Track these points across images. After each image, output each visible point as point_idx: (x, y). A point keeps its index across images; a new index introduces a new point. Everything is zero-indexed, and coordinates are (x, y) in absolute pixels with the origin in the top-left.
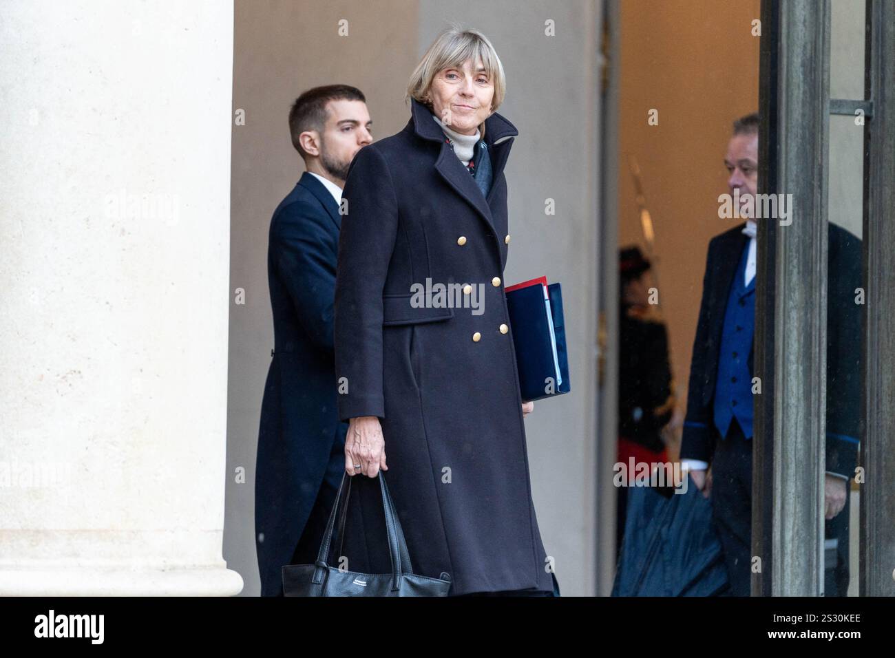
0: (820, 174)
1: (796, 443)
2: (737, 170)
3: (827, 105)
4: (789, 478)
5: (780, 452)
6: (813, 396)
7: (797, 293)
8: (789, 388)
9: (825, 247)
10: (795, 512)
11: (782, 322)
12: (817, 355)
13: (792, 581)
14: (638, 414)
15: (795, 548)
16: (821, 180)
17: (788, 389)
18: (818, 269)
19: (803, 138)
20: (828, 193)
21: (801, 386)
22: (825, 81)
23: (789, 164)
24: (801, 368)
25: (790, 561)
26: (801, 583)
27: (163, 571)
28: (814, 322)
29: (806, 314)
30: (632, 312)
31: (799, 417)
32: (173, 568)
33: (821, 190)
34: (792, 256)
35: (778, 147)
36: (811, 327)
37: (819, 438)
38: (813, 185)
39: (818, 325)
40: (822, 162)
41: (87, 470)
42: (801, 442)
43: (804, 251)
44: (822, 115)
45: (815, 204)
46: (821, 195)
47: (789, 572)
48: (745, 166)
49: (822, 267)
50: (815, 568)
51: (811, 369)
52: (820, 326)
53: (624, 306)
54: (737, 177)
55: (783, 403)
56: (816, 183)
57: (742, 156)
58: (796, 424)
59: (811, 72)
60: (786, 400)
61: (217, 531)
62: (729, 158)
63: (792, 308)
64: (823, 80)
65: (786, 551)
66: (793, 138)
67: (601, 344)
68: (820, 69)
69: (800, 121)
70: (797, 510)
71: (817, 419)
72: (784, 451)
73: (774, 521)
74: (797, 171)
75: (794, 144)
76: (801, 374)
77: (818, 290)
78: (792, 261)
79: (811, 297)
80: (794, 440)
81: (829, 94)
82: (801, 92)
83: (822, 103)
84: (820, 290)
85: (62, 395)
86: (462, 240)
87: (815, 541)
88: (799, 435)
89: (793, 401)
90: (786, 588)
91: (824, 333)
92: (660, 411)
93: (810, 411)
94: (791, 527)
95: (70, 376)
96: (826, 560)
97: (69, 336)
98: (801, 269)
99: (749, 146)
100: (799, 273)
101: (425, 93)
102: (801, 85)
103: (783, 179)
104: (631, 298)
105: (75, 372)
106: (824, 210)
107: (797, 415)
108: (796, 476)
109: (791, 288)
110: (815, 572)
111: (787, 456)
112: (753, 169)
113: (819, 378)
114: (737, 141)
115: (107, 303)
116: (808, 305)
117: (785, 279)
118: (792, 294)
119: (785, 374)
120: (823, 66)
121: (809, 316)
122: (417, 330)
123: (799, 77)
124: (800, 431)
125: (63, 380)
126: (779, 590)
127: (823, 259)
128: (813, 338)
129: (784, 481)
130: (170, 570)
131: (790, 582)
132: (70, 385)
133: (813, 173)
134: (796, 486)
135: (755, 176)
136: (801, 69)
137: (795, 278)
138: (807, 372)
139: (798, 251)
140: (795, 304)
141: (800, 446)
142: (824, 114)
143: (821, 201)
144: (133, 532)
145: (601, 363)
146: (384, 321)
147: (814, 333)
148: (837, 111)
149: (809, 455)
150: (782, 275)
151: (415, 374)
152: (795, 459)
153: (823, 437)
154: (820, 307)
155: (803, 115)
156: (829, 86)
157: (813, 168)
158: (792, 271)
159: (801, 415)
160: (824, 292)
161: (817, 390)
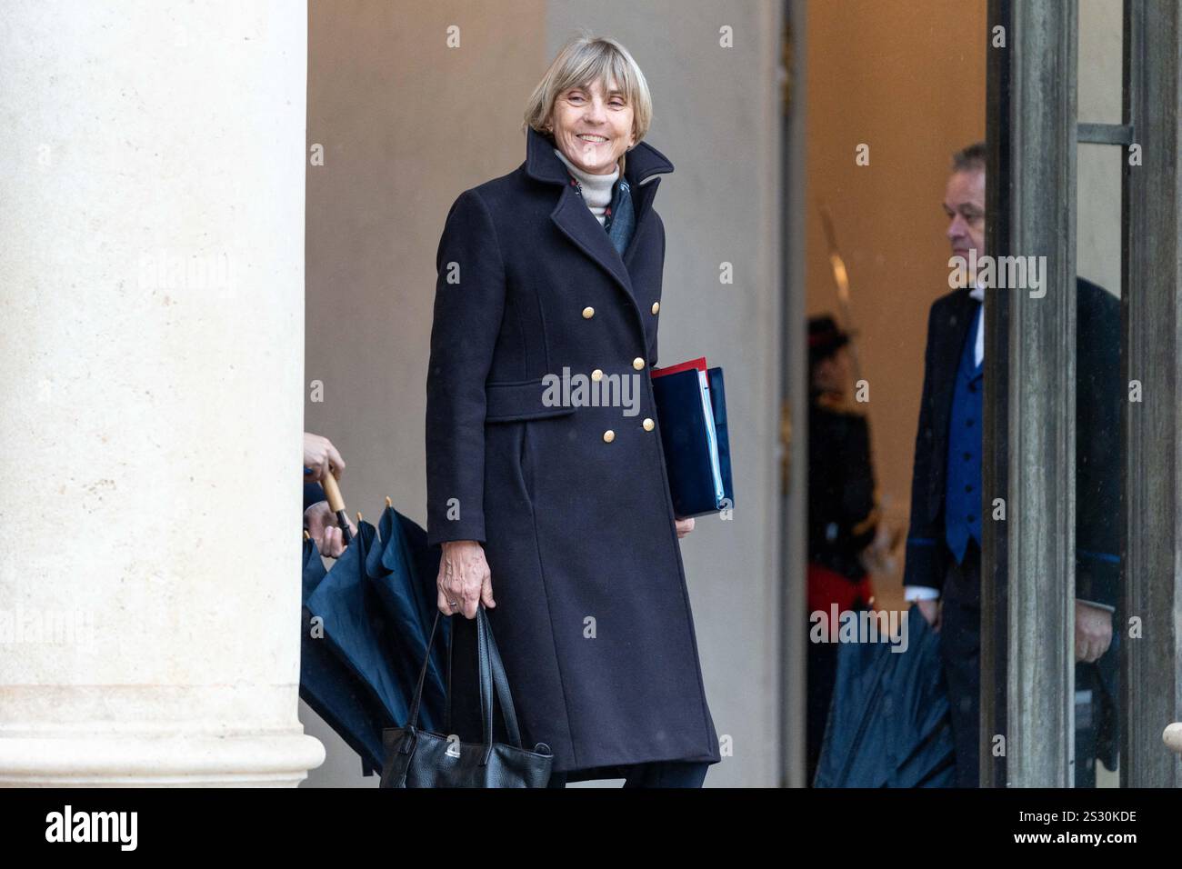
0: (1066, 221)
1: (1037, 567)
2: (958, 217)
3: (1074, 131)
4: (1028, 612)
5: (1017, 579)
6: (1058, 506)
7: (1037, 375)
8: (1028, 497)
9: (1073, 315)
10: (1036, 655)
11: (1017, 410)
12: (1064, 453)
13: (1034, 746)
14: (832, 532)
15: (1038, 702)
16: (1066, 228)
17: (1026, 497)
18: (1064, 343)
19: (1043, 173)
20: (1076, 246)
21: (1043, 493)
22: (1071, 100)
23: (1025, 207)
24: (1043, 471)
25: (1030, 719)
26: (1045, 747)
27: (222, 737)
28: (1059, 409)
29: (1049, 402)
30: (824, 401)
31: (1040, 534)
32: (235, 734)
33: (1067, 241)
34: (1031, 326)
35: (1011, 185)
36: (1055, 418)
37: (1066, 560)
38: (1056, 233)
39: (1064, 415)
40: (1068, 205)
41: (123, 608)
42: (1043, 566)
43: (1045, 318)
44: (1068, 145)
45: (1059, 258)
46: (1067, 247)
47: (1029, 735)
48: (967, 211)
49: (1069, 340)
50: (1062, 729)
51: (1055, 472)
52: (1066, 417)
53: (813, 393)
54: (957, 226)
55: (1020, 516)
56: (1061, 234)
57: (963, 200)
58: (1037, 542)
59: (1052, 90)
60: (1023, 512)
61: (291, 685)
62: (948, 201)
63: (1030, 393)
64: (1068, 98)
65: (1024, 708)
66: (1030, 173)
67: (785, 441)
68: (1065, 84)
69: (1039, 151)
70: (1040, 654)
71: (1063, 536)
72: (1022, 577)
73: (1009, 668)
74: (1036, 217)
75: (1031, 182)
76: (1043, 478)
77: (1064, 369)
78: (1030, 333)
79: (1055, 379)
80: (1034, 563)
81: (1077, 117)
82: (1041, 114)
83: (1068, 127)
84: (1067, 370)
85: (90, 512)
86: (589, 312)
87: (1062, 694)
88: (1040, 558)
89: (1033, 513)
90: (1025, 754)
91: (1072, 426)
92: (860, 528)
93: (1055, 526)
94: (1031, 676)
95: (99, 487)
96: (1077, 717)
97: (98, 436)
98: (1042, 344)
99: (974, 186)
100: (1039, 348)
101: (547, 121)
102: (1041, 105)
103: (1018, 226)
104: (822, 383)
105: (106, 481)
106: (1071, 267)
107: (1038, 531)
108: (1037, 609)
109: (1028, 367)
110: (1062, 734)
111: (1026, 584)
112: (978, 216)
113: (1067, 483)
114: (959, 179)
115: (148, 393)
116: (1052, 390)
117: (1021, 356)
118: (1031, 376)
119: (1023, 478)
120: (1068, 81)
121: (1052, 403)
122: (531, 428)
123: (1038, 94)
124: (1042, 552)
125: (91, 493)
126: (1017, 757)
127: (1070, 331)
128: (1058, 431)
129: (1022, 615)
130: (232, 736)
131: (1030, 746)
132: (100, 499)
133: (1056, 218)
134: (1037, 622)
135: (981, 225)
136: (1040, 85)
137: (1034, 355)
138: (1051, 474)
139: (1037, 320)
140: (1035, 387)
141: (1042, 571)
142: (1071, 141)
143: (1067, 256)
144: (182, 688)
145: (786, 466)
146: (487, 416)
147: (1059, 425)
148: (1087, 138)
149: (1054, 582)
150: (1018, 349)
151: (527, 485)
152: (1036, 588)
153: (1072, 559)
154: (1067, 391)
155: (1043, 144)
156: (1076, 106)
157: (1056, 212)
158: (1029, 345)
159: (1043, 530)
160: (1072, 372)
161: (1063, 498)
